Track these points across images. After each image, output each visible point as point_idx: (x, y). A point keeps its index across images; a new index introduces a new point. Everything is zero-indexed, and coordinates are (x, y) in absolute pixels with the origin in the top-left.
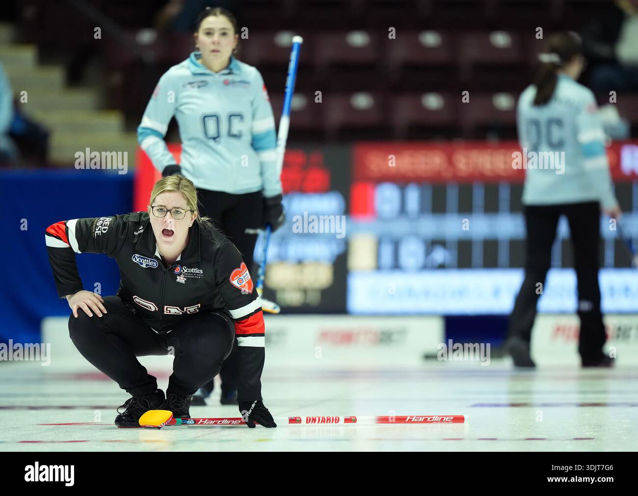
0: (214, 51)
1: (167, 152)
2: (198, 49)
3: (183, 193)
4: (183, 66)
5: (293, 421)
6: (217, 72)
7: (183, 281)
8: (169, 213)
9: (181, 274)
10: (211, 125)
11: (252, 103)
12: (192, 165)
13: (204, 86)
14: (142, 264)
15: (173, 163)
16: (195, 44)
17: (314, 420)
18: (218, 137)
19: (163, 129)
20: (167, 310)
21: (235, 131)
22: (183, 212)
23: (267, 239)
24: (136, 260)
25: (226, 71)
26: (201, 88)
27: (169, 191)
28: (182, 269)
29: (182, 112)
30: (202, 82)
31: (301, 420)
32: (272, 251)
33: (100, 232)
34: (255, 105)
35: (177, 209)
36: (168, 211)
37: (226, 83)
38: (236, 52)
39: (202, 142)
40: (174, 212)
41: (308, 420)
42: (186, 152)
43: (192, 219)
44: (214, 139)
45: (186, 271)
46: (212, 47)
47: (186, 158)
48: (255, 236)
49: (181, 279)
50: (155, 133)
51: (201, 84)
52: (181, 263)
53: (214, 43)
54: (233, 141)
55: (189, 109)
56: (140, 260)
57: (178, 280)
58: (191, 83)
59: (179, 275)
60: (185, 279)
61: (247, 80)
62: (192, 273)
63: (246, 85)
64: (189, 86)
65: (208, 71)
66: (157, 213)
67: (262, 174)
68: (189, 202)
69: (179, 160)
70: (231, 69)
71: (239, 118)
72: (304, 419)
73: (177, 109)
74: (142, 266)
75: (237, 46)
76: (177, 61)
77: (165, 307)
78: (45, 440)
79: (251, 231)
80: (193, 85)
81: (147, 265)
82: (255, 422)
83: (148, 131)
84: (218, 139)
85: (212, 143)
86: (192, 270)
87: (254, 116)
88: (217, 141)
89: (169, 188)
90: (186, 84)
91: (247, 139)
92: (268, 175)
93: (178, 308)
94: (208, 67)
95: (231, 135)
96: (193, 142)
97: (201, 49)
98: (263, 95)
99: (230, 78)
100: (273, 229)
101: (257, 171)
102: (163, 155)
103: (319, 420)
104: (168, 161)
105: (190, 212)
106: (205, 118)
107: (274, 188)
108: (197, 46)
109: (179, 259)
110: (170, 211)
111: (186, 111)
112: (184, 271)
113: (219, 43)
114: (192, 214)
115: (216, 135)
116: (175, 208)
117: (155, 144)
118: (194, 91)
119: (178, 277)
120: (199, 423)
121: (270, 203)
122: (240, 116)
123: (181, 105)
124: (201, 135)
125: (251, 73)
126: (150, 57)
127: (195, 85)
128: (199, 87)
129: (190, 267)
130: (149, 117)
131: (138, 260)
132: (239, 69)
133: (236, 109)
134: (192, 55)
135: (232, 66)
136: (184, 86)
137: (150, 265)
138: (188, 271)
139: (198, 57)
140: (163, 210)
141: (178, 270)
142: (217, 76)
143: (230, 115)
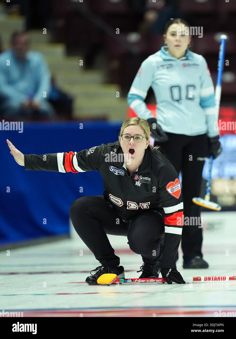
0: (177, 46)
1: (147, 110)
2: (166, 45)
3: (141, 126)
4: (157, 55)
5: (196, 279)
6: (178, 59)
7: (140, 185)
8: (132, 138)
9: (138, 180)
10: (176, 92)
11: (200, 78)
12: (164, 118)
13: (170, 67)
14: (115, 172)
15: (152, 117)
16: (164, 42)
17: (209, 279)
18: (180, 100)
19: (144, 95)
20: (129, 204)
21: (190, 96)
22: (141, 137)
23: (211, 163)
24: (111, 170)
25: (184, 58)
26: (169, 69)
27: (132, 125)
28: (139, 177)
29: (156, 84)
30: (169, 65)
31: (201, 279)
32: (215, 172)
33: (90, 153)
34: (202, 79)
35: (137, 136)
36: (131, 137)
37: (185, 65)
38: (190, 46)
39: (169, 103)
40: (136, 138)
41: (206, 279)
42: (159, 109)
43: (147, 144)
44: (178, 101)
45: (141, 178)
46: (176, 43)
47: (160, 114)
48: (203, 162)
49: (138, 184)
50: (139, 97)
51: (169, 66)
52: (139, 173)
53: (177, 41)
54: (189, 102)
55: (162, 82)
56: (114, 170)
57: (136, 184)
58: (162, 66)
59: (137, 181)
60: (141, 184)
61: (197, 63)
62: (145, 180)
63: (197, 67)
64: (161, 68)
65: (173, 58)
66: (125, 139)
67: (207, 122)
68: (145, 132)
69: (155, 115)
70: (187, 57)
71: (192, 88)
72: (203, 278)
73: (153, 82)
74: (115, 174)
75: (191, 42)
76: (153, 52)
77: (128, 202)
78: (72, 292)
79: (201, 159)
80: (164, 67)
81: (118, 174)
82: (171, 281)
83: (135, 97)
84: (180, 101)
85: (176, 104)
86: (145, 178)
87: (201, 86)
88: (180, 102)
89: (132, 123)
90: (159, 67)
91: (197, 100)
92: (210, 123)
93: (136, 203)
94: (173, 56)
95: (188, 98)
96: (164, 104)
97: (168, 44)
98: (207, 72)
99: (186, 62)
100: (214, 157)
101: (204, 121)
102: (145, 112)
103: (213, 279)
104: (149, 116)
105: (145, 139)
106: (172, 88)
107: (214, 131)
108: (166, 43)
109: (137, 170)
110: (133, 137)
111: (159, 84)
112: (140, 179)
113: (180, 41)
114: (147, 140)
115: (178, 99)
116: (136, 135)
117: (140, 105)
118: (164, 71)
119: (136, 182)
120: (135, 281)
121: (212, 141)
122: (194, 86)
123: (156, 80)
124: (169, 99)
125: (199, 59)
126: (136, 50)
127: (165, 67)
128: (168, 68)
129: (144, 176)
130: (135, 87)
131: (113, 170)
132: (192, 56)
133: (191, 82)
134: (162, 48)
135: (188, 54)
136: (158, 68)
137: (120, 174)
138: (142, 178)
139: (166, 49)
140: (129, 137)
141: (136, 177)
142: (179, 61)
143: (187, 85)
